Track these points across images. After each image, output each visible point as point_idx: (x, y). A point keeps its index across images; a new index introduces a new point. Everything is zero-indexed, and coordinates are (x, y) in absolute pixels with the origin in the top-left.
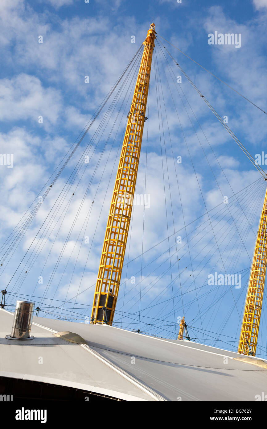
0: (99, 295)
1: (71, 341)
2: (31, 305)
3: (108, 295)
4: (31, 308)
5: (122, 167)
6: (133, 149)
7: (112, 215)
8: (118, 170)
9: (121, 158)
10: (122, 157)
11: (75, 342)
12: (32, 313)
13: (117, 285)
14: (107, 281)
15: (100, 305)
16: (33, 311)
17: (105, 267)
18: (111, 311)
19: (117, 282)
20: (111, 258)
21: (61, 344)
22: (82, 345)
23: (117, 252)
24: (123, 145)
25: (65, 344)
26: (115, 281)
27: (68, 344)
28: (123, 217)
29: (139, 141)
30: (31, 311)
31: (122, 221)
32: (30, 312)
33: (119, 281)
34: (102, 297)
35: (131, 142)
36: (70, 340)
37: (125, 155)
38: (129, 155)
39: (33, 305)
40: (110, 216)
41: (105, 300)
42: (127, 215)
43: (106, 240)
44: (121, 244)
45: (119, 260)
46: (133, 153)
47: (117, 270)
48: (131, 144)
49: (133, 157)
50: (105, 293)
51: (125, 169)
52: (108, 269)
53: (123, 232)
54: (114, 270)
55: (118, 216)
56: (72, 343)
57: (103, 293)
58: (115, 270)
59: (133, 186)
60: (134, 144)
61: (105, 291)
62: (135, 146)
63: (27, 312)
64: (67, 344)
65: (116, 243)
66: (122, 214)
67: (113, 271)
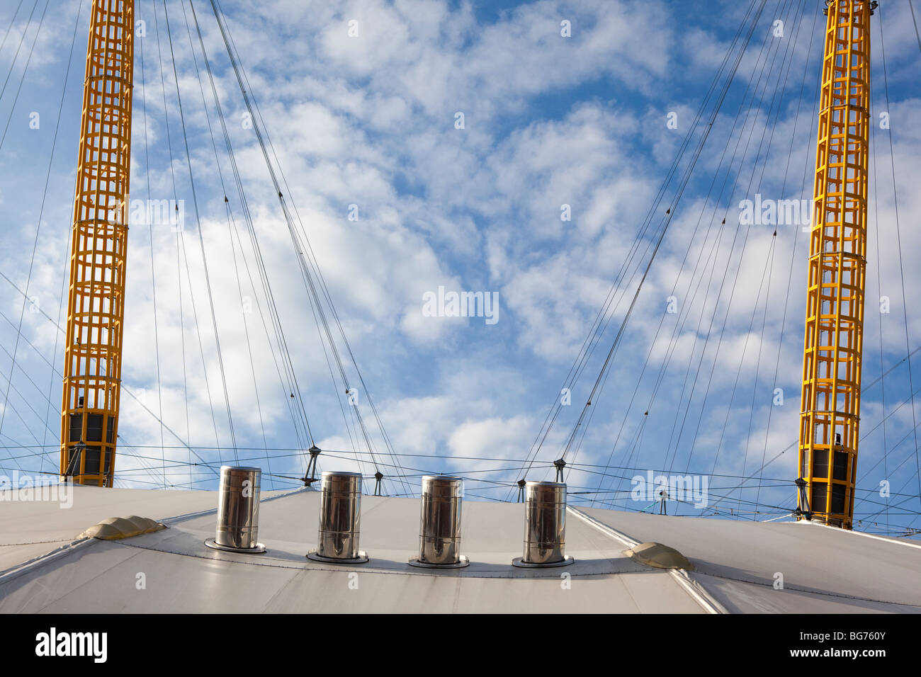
0: (810, 450)
1: (652, 564)
2: (557, 490)
3: (832, 449)
4: (557, 496)
5: (827, 138)
6: (850, 87)
7: (816, 258)
8: (818, 146)
9: (823, 116)
10: (823, 114)
11: (661, 566)
12: (563, 506)
13: (852, 423)
14: (826, 417)
15: (814, 474)
16: (563, 501)
17: (816, 382)
18: (845, 486)
19: (852, 416)
20: (829, 360)
21: (628, 572)
22: (674, 572)
23: (840, 346)
24: (822, 82)
25: (636, 572)
26: (846, 415)
27: (644, 570)
28: (845, 258)
29: (861, 66)
30: (560, 503)
31: (843, 269)
32: (557, 506)
33: (856, 414)
34: (819, 456)
35: (843, 71)
36: (650, 561)
37: (831, 108)
38: (842, 103)
39: (563, 490)
40: (812, 259)
41: (826, 462)
42: (857, 253)
43: (810, 319)
44: (851, 325)
45: (849, 362)
46: (850, 97)
47: (848, 388)
48: (844, 76)
49: (851, 107)
50: (825, 446)
51: (836, 142)
52: (825, 387)
53: (852, 294)
54: (839, 388)
55: (834, 258)
56: (654, 569)
57: (820, 445)
58: (844, 387)
59: (862, 178)
60: (850, 75)
61: (825, 441)
62: (852, 79)
63: (549, 505)
64: (640, 572)
65: (835, 322)
66: (840, 250)
67: (837, 391)
